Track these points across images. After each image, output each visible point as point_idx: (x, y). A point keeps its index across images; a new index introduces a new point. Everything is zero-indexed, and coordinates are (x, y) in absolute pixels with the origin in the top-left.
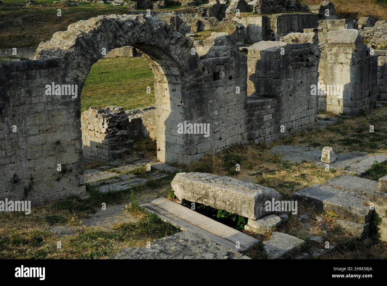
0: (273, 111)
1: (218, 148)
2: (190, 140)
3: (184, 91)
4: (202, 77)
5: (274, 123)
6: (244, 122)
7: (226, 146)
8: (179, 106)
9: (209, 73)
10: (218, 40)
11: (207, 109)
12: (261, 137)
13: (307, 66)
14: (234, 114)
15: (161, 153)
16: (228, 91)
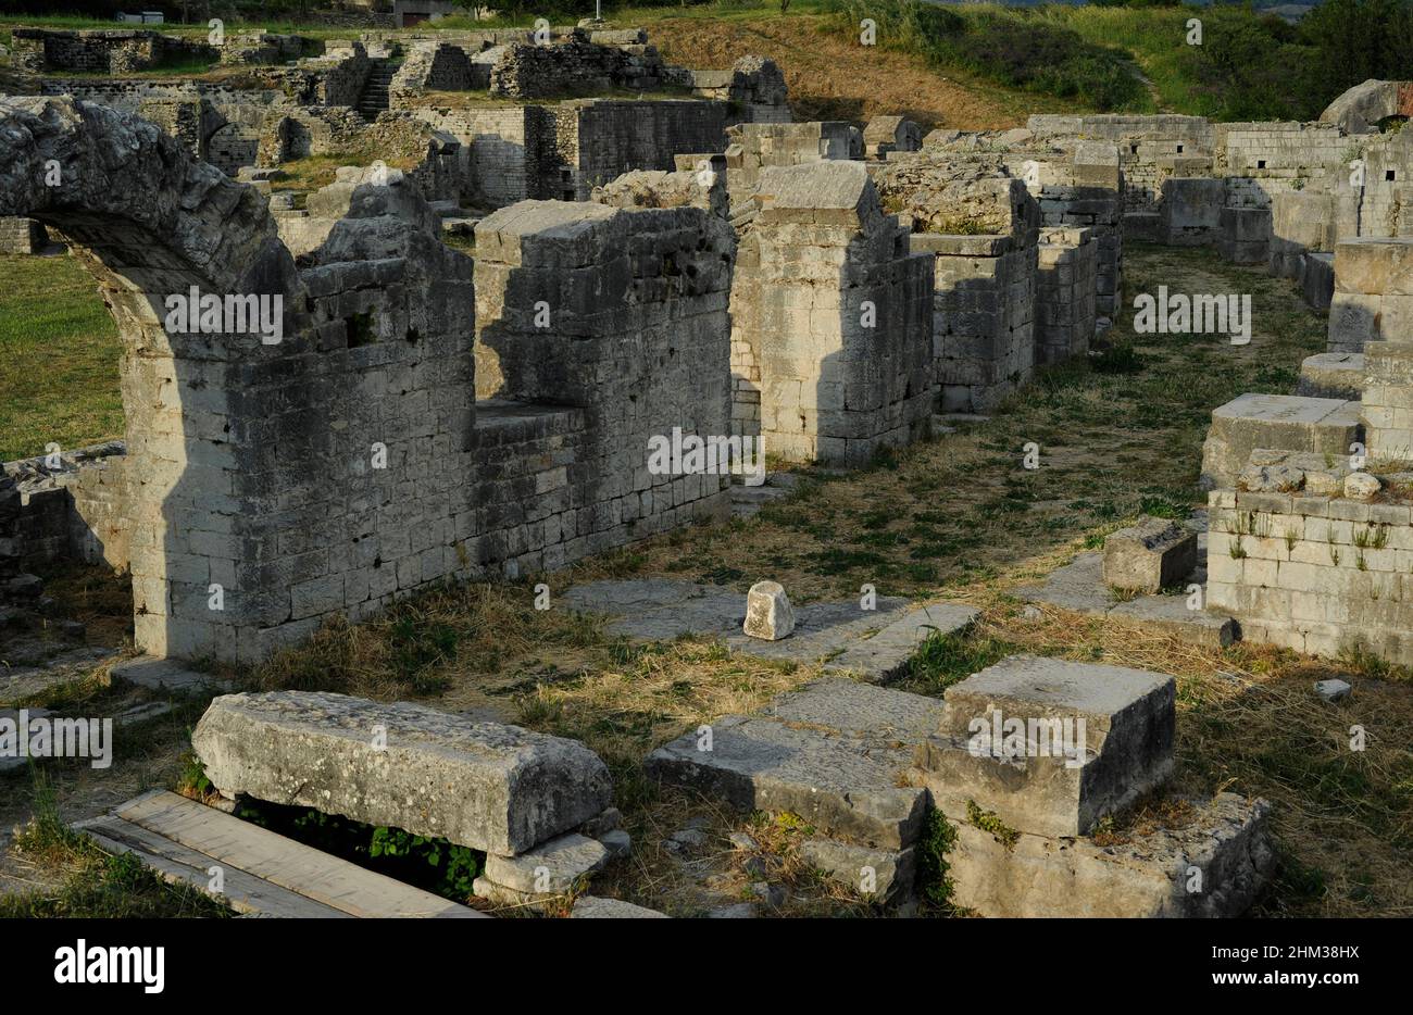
0: (569, 455)
1: (369, 598)
2: (264, 569)
3: (239, 387)
4: (304, 333)
5: (575, 501)
6: (463, 501)
7: (398, 589)
8: (217, 442)
9: (331, 318)
10: (364, 196)
11: (327, 454)
12: (527, 551)
13: (691, 292)
14: (425, 471)
15: (152, 624)
16: (406, 385)
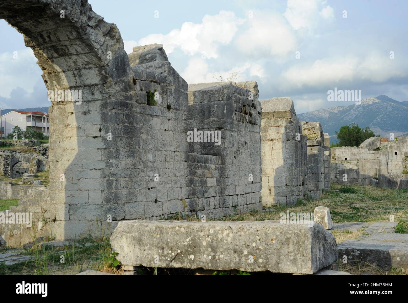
0: (216, 173)
1: (153, 216)
2: (116, 193)
3: (105, 111)
4: (132, 93)
5: (219, 193)
6: (184, 182)
7: (163, 215)
8: (95, 137)
9: (141, 90)
10: (146, 55)
11: (139, 148)
12: (204, 210)
13: (250, 122)
14: (172, 166)
15: (59, 226)
16: (166, 127)
